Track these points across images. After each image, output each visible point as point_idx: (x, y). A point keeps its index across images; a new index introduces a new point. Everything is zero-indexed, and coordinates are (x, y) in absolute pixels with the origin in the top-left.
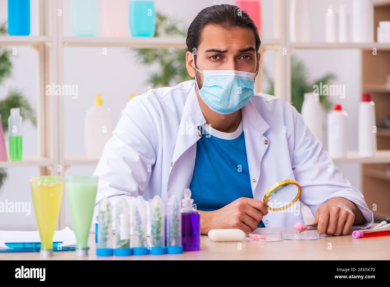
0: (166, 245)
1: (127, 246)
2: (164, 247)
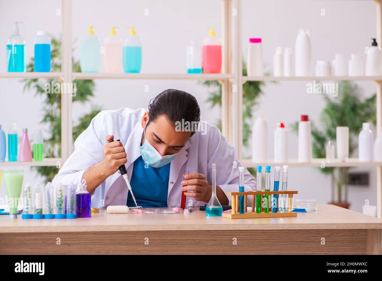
0: (66, 213)
1: (40, 213)
2: (64, 214)
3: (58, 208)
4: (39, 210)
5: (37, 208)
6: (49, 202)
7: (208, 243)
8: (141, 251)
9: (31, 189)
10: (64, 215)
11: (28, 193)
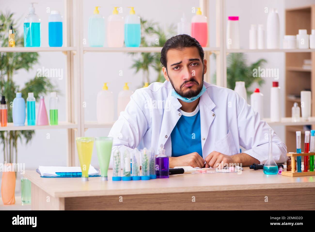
1: (129, 175)
5: (126, 171)
6: (136, 165)
7: (275, 199)
8: (220, 207)
9: (119, 154)
10: (149, 177)
11: (117, 158)
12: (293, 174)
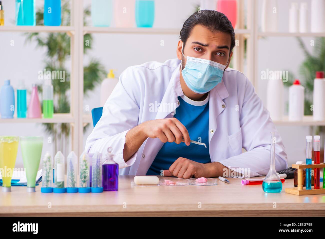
1: (62, 186)
2: (89, 187)
3: (82, 181)
4: (61, 183)
5: (58, 180)
6: (72, 174)
9: (51, 159)
10: (88, 189)
11: (48, 163)
12: (300, 191)
